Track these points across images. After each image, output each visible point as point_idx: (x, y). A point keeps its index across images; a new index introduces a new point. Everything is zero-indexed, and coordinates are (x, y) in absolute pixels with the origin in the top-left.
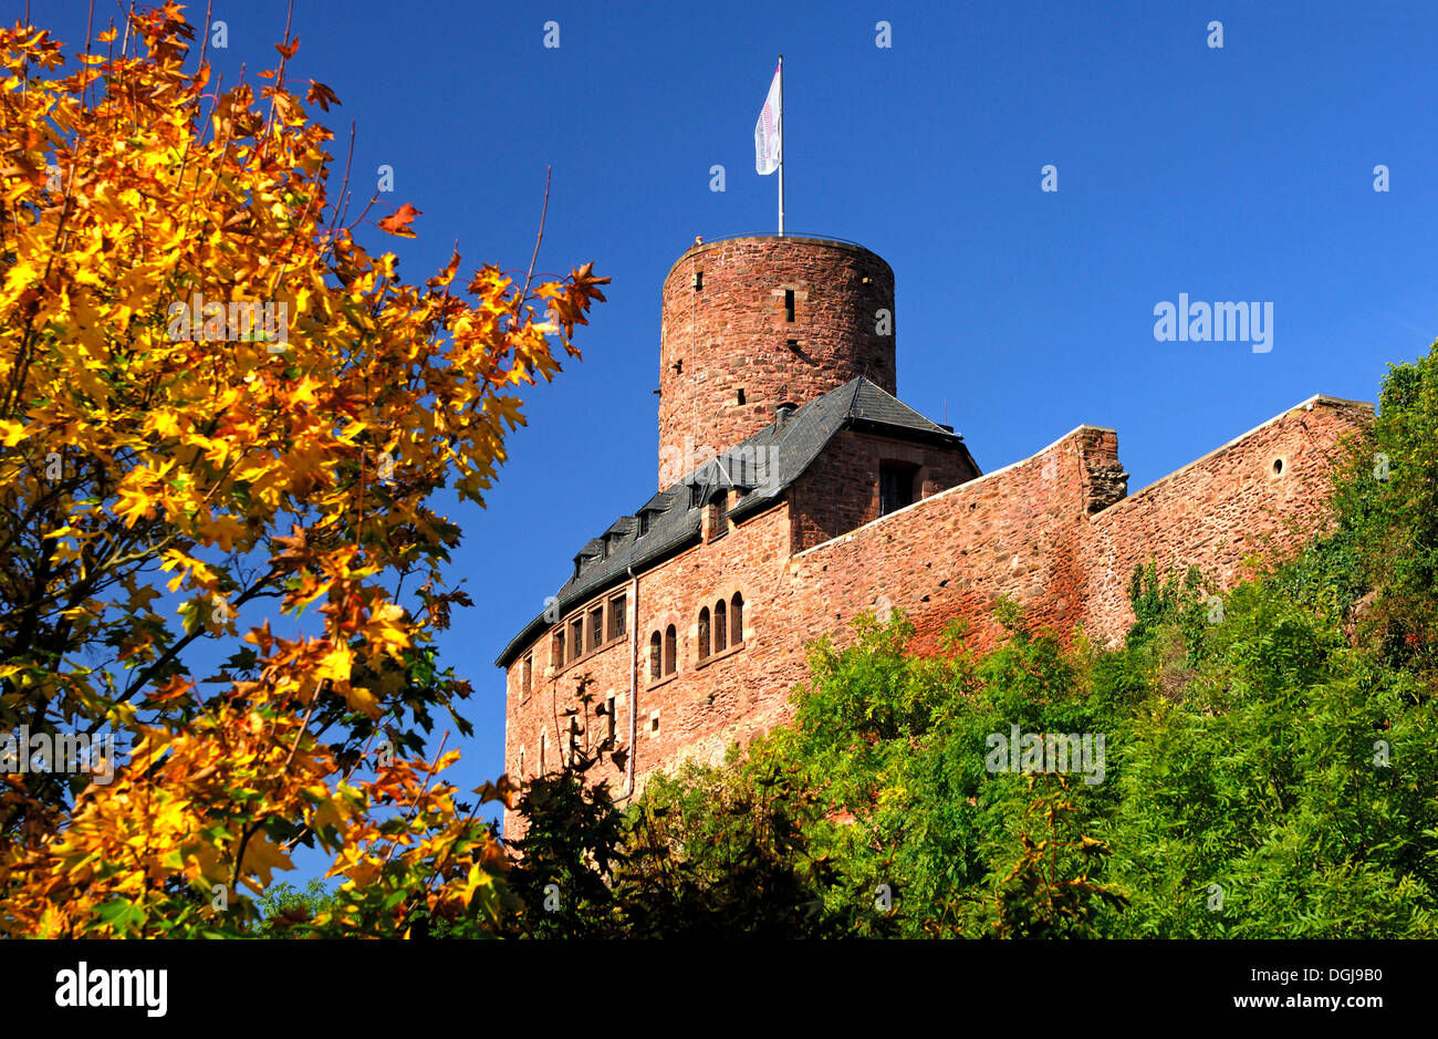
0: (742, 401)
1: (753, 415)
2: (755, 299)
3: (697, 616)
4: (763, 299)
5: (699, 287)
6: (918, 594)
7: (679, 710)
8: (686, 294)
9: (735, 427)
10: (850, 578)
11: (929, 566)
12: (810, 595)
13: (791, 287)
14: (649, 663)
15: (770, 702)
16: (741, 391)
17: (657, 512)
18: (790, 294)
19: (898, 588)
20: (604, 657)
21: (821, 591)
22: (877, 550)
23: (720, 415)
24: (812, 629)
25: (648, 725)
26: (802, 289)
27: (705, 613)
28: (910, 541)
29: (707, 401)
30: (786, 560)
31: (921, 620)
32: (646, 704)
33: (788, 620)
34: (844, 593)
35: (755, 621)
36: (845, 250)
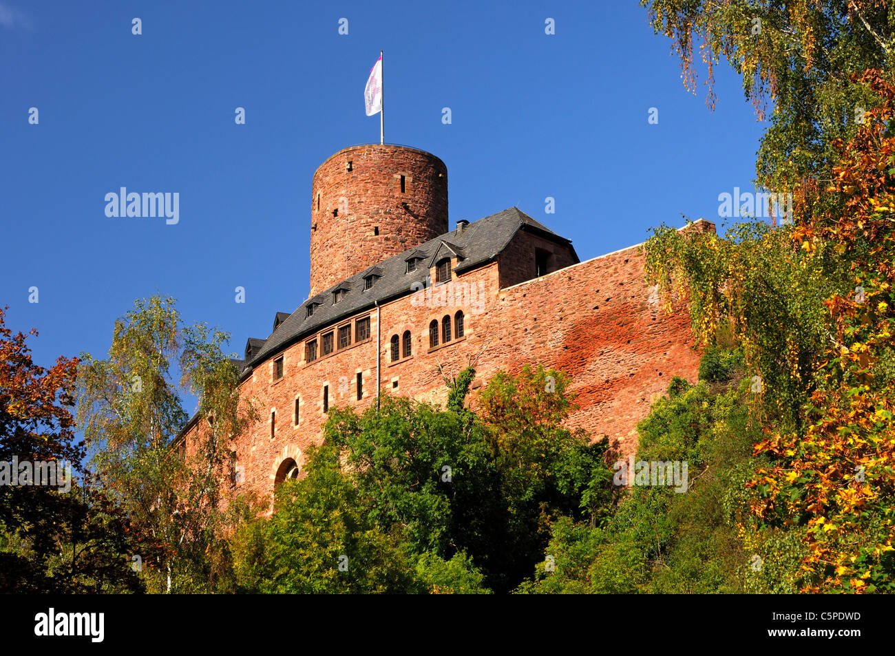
0: (377, 233)
1: (383, 242)
2: (385, 179)
3: (428, 325)
4: (389, 179)
5: (350, 170)
6: (591, 306)
7: (415, 375)
8: (343, 172)
9: (373, 247)
10: (542, 299)
11: (598, 291)
12: (514, 309)
13: (403, 174)
14: (389, 352)
16: (377, 228)
17: (377, 277)
18: (403, 178)
19: (577, 303)
20: (353, 352)
21: (522, 307)
22: (561, 285)
23: (365, 240)
24: (516, 327)
25: (390, 385)
26: (410, 175)
27: (434, 324)
28: (585, 279)
29: (355, 232)
30: (496, 292)
31: (593, 319)
32: (388, 374)
33: (499, 323)
34: (539, 307)
35: (473, 325)
36: (430, 157)
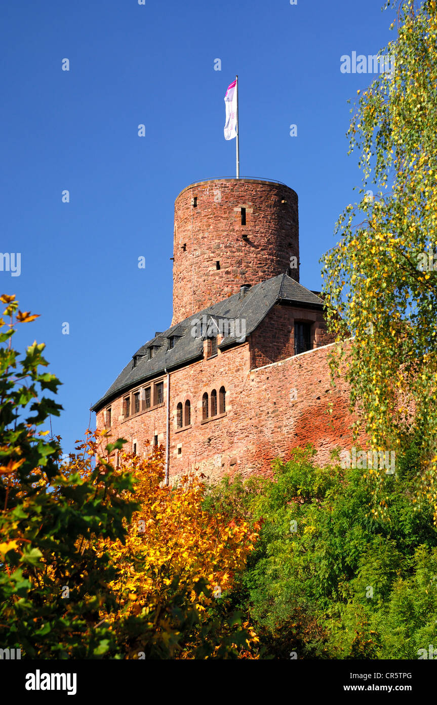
0: (218, 267)
1: (224, 275)
2: (225, 213)
3: (202, 396)
4: (229, 213)
5: (195, 206)
6: (315, 395)
7: (192, 445)
8: (188, 208)
9: (215, 282)
10: (281, 384)
11: (320, 381)
12: (260, 391)
13: (244, 206)
14: (176, 419)
15: (240, 444)
16: (218, 262)
17: (178, 337)
18: (243, 210)
19: (305, 392)
20: (152, 414)
21: (266, 390)
22: (294, 371)
23: (207, 275)
24: (261, 409)
25: (176, 451)
26: (250, 207)
27: (206, 396)
28: (311, 368)
29: (200, 267)
30: (248, 373)
31: (316, 409)
32: (174, 440)
33: (249, 403)
34: (278, 392)
35: (232, 402)
36: (272, 186)
